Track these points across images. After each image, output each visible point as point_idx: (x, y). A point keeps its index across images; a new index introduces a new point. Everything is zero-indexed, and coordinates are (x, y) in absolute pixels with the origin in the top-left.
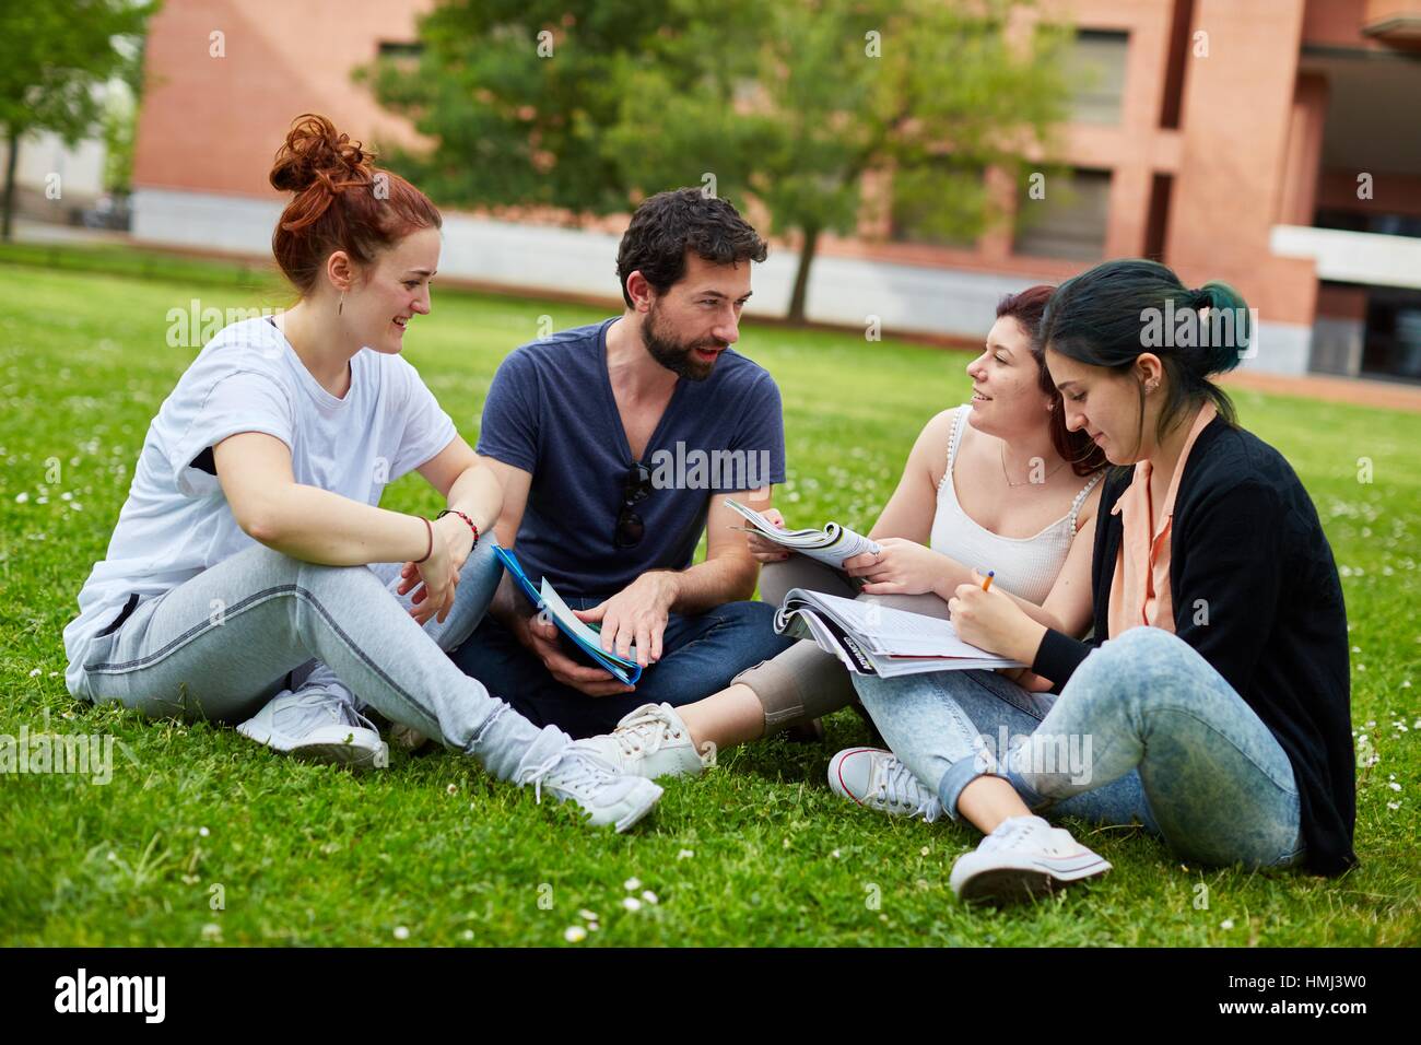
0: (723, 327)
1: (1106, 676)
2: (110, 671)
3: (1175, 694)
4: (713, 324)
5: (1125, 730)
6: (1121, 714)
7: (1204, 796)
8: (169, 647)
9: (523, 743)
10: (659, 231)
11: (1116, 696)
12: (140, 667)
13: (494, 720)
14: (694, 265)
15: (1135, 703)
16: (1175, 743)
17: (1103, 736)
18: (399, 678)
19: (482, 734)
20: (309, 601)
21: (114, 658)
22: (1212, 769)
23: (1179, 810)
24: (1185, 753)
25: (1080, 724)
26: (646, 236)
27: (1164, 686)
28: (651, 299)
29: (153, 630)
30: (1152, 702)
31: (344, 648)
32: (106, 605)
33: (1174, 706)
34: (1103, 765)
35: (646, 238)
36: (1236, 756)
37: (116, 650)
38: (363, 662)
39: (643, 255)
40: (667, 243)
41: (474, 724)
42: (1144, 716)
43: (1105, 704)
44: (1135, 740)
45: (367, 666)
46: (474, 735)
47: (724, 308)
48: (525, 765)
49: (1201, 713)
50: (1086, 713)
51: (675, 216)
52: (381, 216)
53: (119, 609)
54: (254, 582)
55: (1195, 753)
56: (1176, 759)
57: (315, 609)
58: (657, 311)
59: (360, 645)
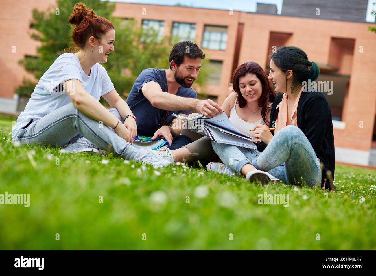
0: (193, 74)
1: (283, 135)
2: (24, 138)
3: (299, 140)
4: (191, 73)
5: (287, 149)
6: (286, 145)
7: (302, 168)
8: (41, 131)
9: (135, 152)
10: (178, 50)
11: (285, 140)
12: (32, 137)
13: (128, 147)
14: (186, 59)
15: (290, 142)
16: (298, 153)
17: (281, 151)
18: (103, 137)
19: (125, 150)
20: (79, 118)
21: (25, 135)
22: (305, 161)
23: (295, 172)
24: (300, 156)
25: (275, 148)
26: (175, 52)
27: (297, 138)
28: (176, 67)
29: (36, 127)
30: (294, 142)
31: (89, 130)
32: (25, 121)
33: (299, 143)
34: (280, 159)
35: (175, 53)
36: (310, 158)
37: (26, 133)
38: (93, 134)
39: (174, 56)
40: (179, 54)
41: (122, 148)
42: (292, 145)
43: (282, 143)
44: (289, 152)
45: (95, 135)
46: (123, 151)
47: (194, 70)
48: (136, 158)
49: (304, 146)
50: (277, 145)
51: (182, 47)
52: (101, 27)
53: (28, 123)
54: (64, 114)
55: (302, 156)
56: (297, 157)
57: (81, 120)
58: (177, 70)
59: (93, 129)
